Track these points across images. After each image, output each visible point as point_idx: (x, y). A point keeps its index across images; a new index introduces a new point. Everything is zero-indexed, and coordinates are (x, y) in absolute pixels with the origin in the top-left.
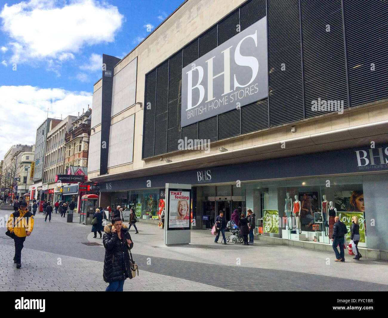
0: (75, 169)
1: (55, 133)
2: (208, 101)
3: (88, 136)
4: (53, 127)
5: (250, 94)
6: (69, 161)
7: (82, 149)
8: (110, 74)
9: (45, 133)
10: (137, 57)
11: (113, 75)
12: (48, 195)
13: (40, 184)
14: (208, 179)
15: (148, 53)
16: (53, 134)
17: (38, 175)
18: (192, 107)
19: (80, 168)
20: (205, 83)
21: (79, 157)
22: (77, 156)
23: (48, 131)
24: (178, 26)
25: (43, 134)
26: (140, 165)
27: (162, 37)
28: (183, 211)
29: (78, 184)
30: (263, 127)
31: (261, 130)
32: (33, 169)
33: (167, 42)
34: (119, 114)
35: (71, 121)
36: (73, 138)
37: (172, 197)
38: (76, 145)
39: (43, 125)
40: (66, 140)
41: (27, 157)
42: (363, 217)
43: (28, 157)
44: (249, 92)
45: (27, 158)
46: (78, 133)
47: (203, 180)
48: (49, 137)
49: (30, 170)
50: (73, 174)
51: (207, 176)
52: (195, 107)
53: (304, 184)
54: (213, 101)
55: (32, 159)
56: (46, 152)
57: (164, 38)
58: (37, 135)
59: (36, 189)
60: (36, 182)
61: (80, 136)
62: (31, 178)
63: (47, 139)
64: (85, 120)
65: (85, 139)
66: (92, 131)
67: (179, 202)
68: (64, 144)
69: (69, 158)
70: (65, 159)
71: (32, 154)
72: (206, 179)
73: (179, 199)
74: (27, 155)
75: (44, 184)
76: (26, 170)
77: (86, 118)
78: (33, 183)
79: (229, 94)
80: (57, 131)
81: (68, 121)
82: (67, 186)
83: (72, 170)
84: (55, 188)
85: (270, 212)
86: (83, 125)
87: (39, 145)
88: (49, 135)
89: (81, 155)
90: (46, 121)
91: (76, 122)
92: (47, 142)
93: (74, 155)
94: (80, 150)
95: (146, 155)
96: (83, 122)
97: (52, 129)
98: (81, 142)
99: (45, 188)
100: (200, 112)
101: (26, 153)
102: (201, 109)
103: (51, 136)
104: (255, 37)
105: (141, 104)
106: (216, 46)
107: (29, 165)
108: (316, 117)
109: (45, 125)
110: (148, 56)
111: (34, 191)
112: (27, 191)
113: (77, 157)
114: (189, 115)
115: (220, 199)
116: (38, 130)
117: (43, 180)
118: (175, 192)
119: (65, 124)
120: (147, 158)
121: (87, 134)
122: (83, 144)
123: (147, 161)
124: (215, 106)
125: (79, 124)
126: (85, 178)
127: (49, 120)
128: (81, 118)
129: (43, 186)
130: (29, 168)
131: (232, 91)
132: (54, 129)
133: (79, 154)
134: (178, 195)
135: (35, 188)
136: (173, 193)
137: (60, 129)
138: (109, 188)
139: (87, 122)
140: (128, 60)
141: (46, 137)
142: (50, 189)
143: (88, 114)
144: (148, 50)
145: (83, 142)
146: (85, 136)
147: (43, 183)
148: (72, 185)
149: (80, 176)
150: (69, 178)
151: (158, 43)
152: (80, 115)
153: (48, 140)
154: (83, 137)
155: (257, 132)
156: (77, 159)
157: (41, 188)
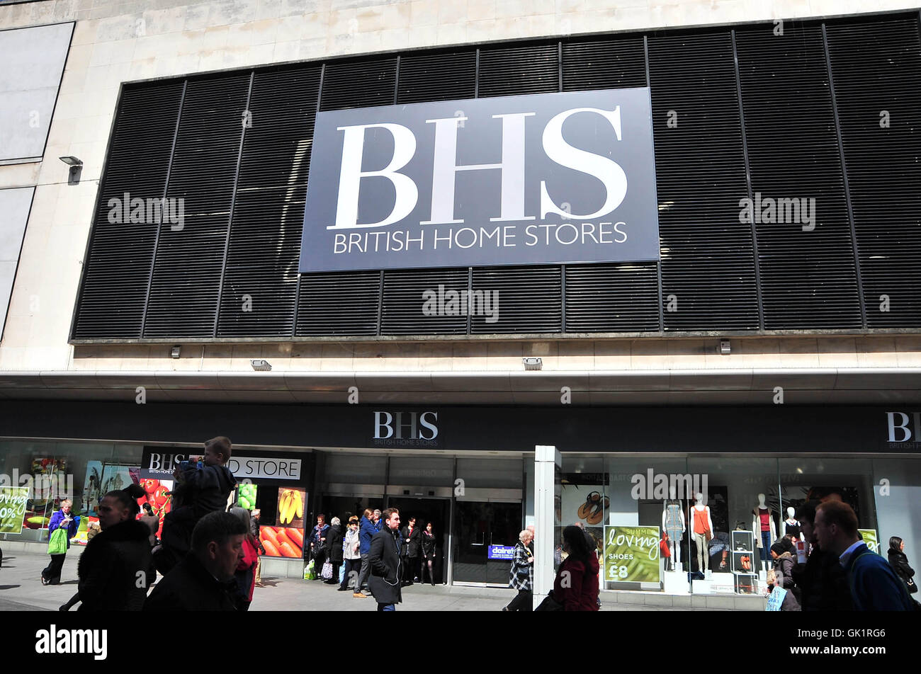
2: (433, 222)
5: (599, 241)
10: (74, 23)
14: (421, 436)
18: (360, 223)
30: (647, 328)
31: (639, 333)
44: (596, 234)
47: (399, 436)
51: (420, 426)
52: (374, 226)
54: (453, 227)
72: (414, 436)
79: (518, 223)
85: (629, 531)
95: (91, 330)
100: (398, 245)
102: (403, 238)
114: (344, 245)
115: (406, 492)
123: (90, 349)
131: (533, 218)
155: (623, 335)
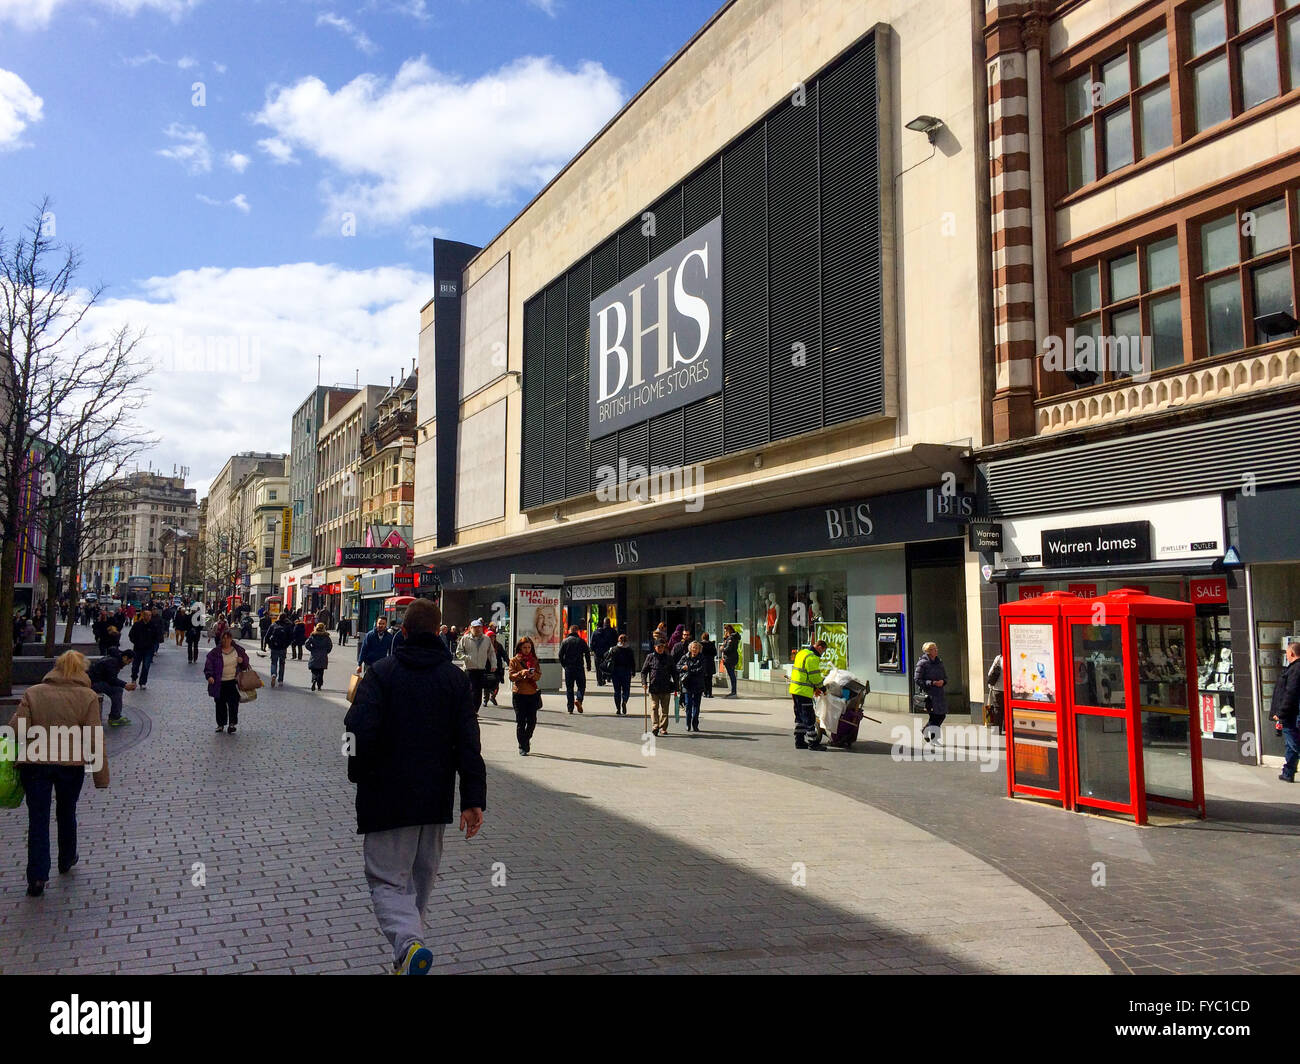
0: (384, 531)
1: (337, 429)
2: (634, 385)
3: (414, 444)
4: (333, 412)
5: (696, 381)
6: (371, 507)
7: (400, 479)
8: (453, 288)
9: (313, 428)
10: (509, 253)
11: (461, 292)
12: (327, 598)
13: (307, 569)
15: (530, 248)
16: (333, 433)
17: (301, 546)
18: (608, 394)
19: (395, 528)
20: (627, 344)
21: (394, 499)
22: (388, 496)
23: (320, 423)
24: (584, 196)
25: (309, 431)
26: (517, 525)
27: (556, 213)
28: (546, 628)
29: (392, 571)
30: (716, 454)
31: (710, 460)
32: (287, 527)
33: (565, 228)
34: (476, 394)
35: (374, 399)
36: (378, 449)
37: (523, 600)
38: (387, 469)
39: (306, 404)
40: (362, 452)
41: (271, 492)
42: (845, 631)
43: (275, 492)
44: (696, 375)
45: (273, 495)
46: (389, 434)
48: (323, 442)
49: (280, 528)
50: (378, 545)
52: (613, 395)
53: (782, 569)
54: (641, 386)
55: (283, 497)
56: (318, 482)
57: (559, 215)
58: (294, 432)
59: (297, 582)
60: (298, 564)
61: (394, 444)
62: (283, 552)
63: (319, 445)
64: (405, 401)
65: (406, 453)
66: (421, 433)
67: (538, 610)
68: (360, 463)
69: (371, 501)
70: (362, 505)
71: (284, 483)
73: (538, 604)
74: (271, 487)
75: (318, 569)
76: (271, 528)
77: (407, 397)
78: (291, 566)
79: (665, 375)
80: (342, 425)
81: (366, 401)
82: (370, 575)
83: (376, 535)
84: (343, 580)
86: (400, 415)
87: (301, 462)
88: (323, 434)
89: (399, 494)
90: (314, 394)
91: (387, 405)
92: (319, 453)
93: (382, 493)
94: (396, 482)
95: (529, 502)
96: (402, 407)
97: (330, 418)
98: (396, 461)
99: (318, 581)
100: (621, 409)
101: (267, 480)
102: (622, 402)
103: (327, 438)
104: (703, 254)
105: (516, 373)
106: (646, 263)
107: (279, 516)
108: (783, 441)
109: (313, 405)
110: (530, 255)
111: (293, 589)
112: (275, 588)
113: (388, 501)
114: (604, 414)
116: (294, 417)
117: (314, 559)
118: (529, 591)
119: (360, 410)
120: (533, 509)
121: (411, 439)
122: (401, 466)
123: (533, 517)
124: (645, 399)
125: (394, 409)
126: (406, 555)
127: (321, 391)
128: (398, 396)
129: (314, 575)
130: (279, 522)
131: (670, 369)
132: (335, 417)
133: (395, 490)
134: (535, 597)
135: (296, 580)
136: (525, 594)
137: (349, 420)
138: (458, 580)
139: (410, 408)
140: (491, 258)
141: (317, 440)
142: (331, 584)
143: (411, 384)
144: (530, 241)
145: (401, 462)
146: (407, 444)
147: (314, 566)
148: (381, 572)
149: (396, 550)
150: (368, 556)
151: (548, 228)
152: (396, 385)
153: (321, 449)
154: (400, 448)
156: (390, 505)
157: (309, 581)
